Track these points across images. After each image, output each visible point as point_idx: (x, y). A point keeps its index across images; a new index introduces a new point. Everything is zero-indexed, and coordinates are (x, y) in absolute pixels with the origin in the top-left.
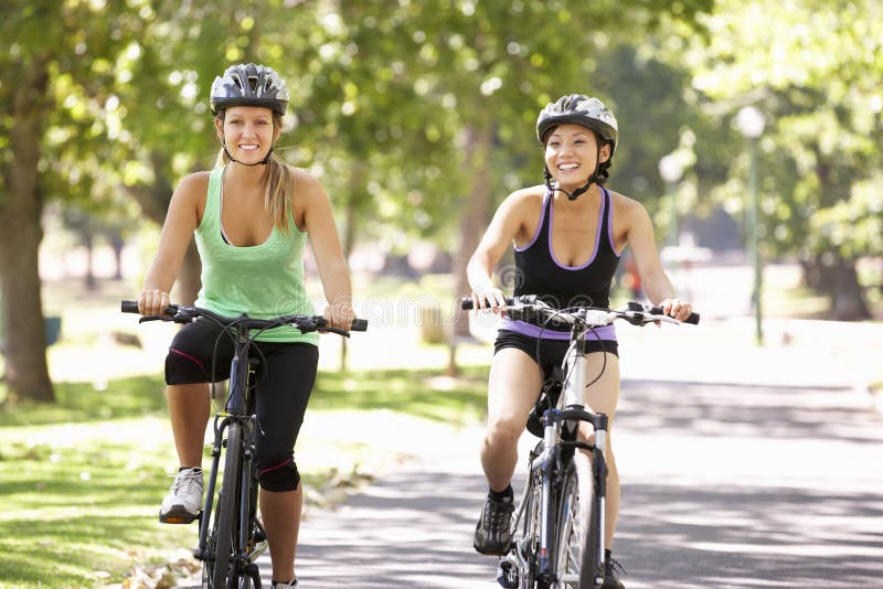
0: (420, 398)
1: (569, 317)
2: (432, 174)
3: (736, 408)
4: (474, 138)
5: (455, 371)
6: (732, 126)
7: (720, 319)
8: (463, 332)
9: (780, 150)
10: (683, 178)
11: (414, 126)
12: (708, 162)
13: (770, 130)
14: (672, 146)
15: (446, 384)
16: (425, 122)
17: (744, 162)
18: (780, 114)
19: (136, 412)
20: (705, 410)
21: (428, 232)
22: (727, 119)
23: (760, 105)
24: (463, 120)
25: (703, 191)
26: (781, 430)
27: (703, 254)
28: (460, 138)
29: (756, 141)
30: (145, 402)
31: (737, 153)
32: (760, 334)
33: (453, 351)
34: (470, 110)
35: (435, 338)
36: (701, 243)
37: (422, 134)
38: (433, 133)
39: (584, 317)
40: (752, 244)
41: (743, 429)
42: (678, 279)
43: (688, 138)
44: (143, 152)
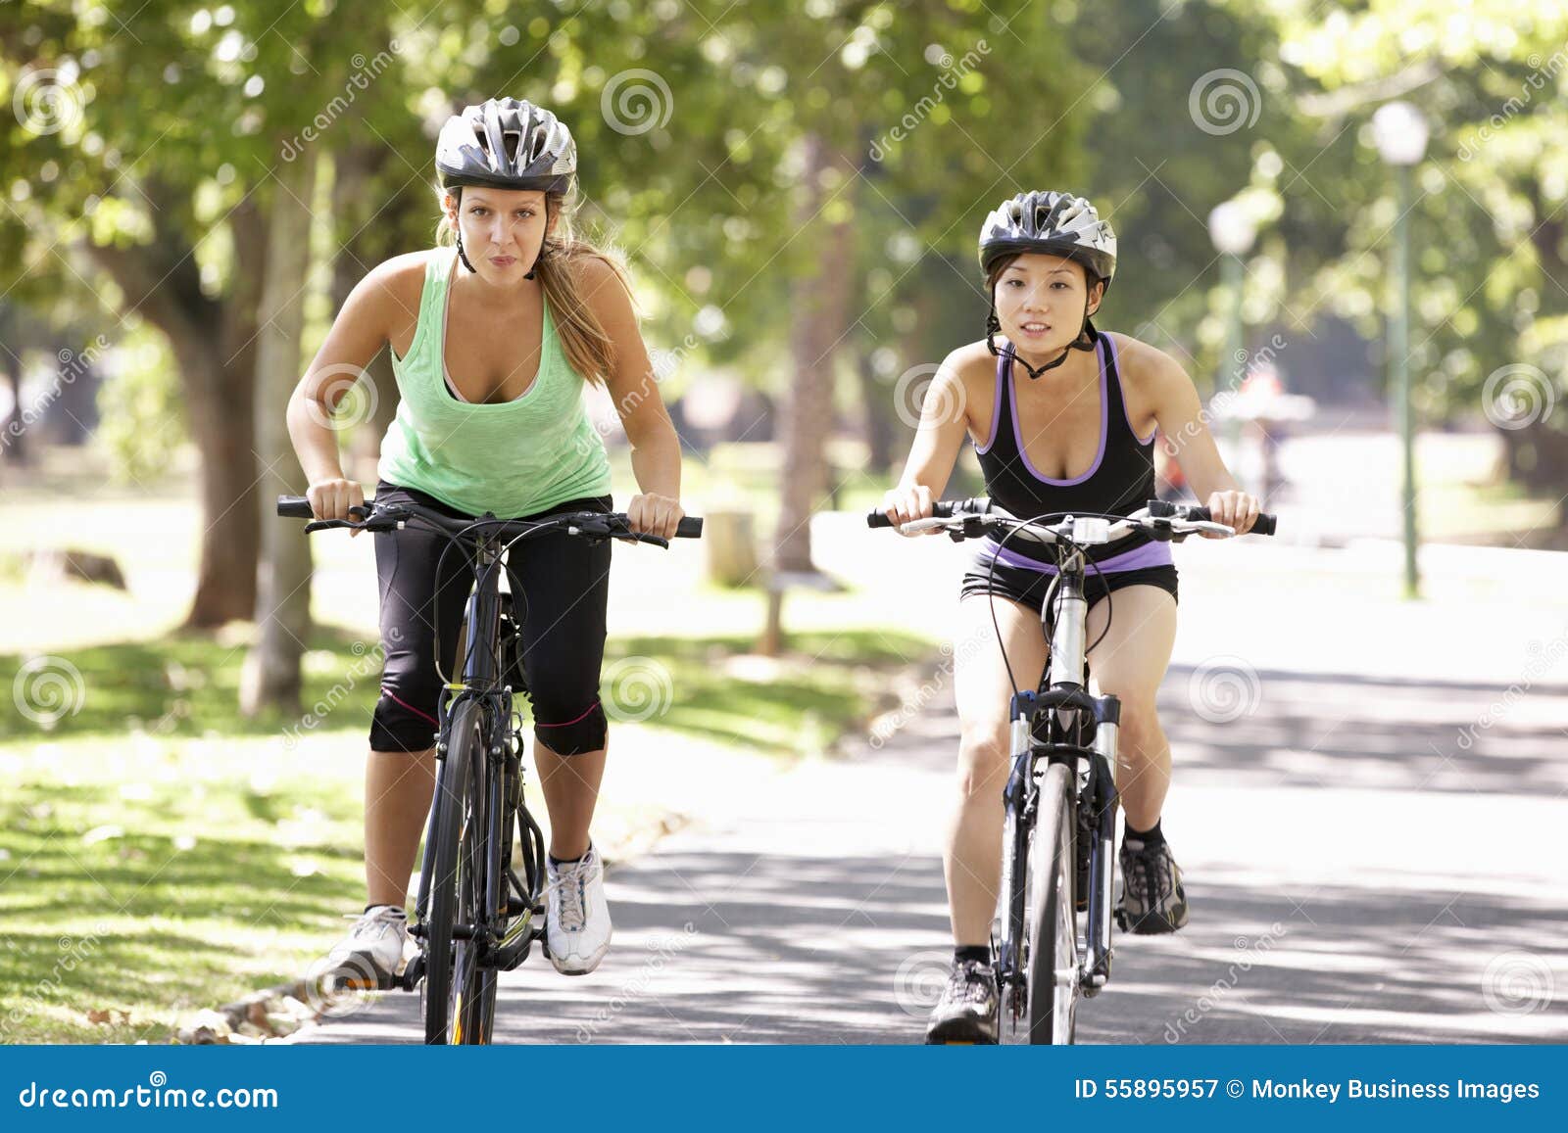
0: (703, 698)
1: (1045, 533)
2: (736, 232)
3: (1360, 727)
4: (822, 159)
5: (779, 643)
6: (1363, 141)
7: (1328, 544)
8: (797, 561)
9: (1457, 191)
10: (1255, 250)
11: (700, 129)
12: (1307, 213)
13: (1439, 151)
14: (1236, 180)
15: (760, 669)
16: (725, 120)
17: (1384, 213)
18: (1460, 117)
19: (111, 721)
20: (1295, 730)
21: (724, 352)
22: (1352, 125)
23: (1417, 98)
24: (802, 122)
25: (1298, 275)
26: (1454, 776)
27: (1297, 408)
28: (795, 160)
29: (1409, 170)
30: (126, 700)
31: (1370, 198)
32: (1413, 576)
33: (776, 601)
34: (817, 100)
35: (737, 576)
36: (1294, 385)
37: (717, 149)
38: (739, 146)
39: (1070, 532)
40: (1399, 389)
41: (1370, 771)
42: (1243, 460)
43: (1268, 164)
44: (130, 177)
